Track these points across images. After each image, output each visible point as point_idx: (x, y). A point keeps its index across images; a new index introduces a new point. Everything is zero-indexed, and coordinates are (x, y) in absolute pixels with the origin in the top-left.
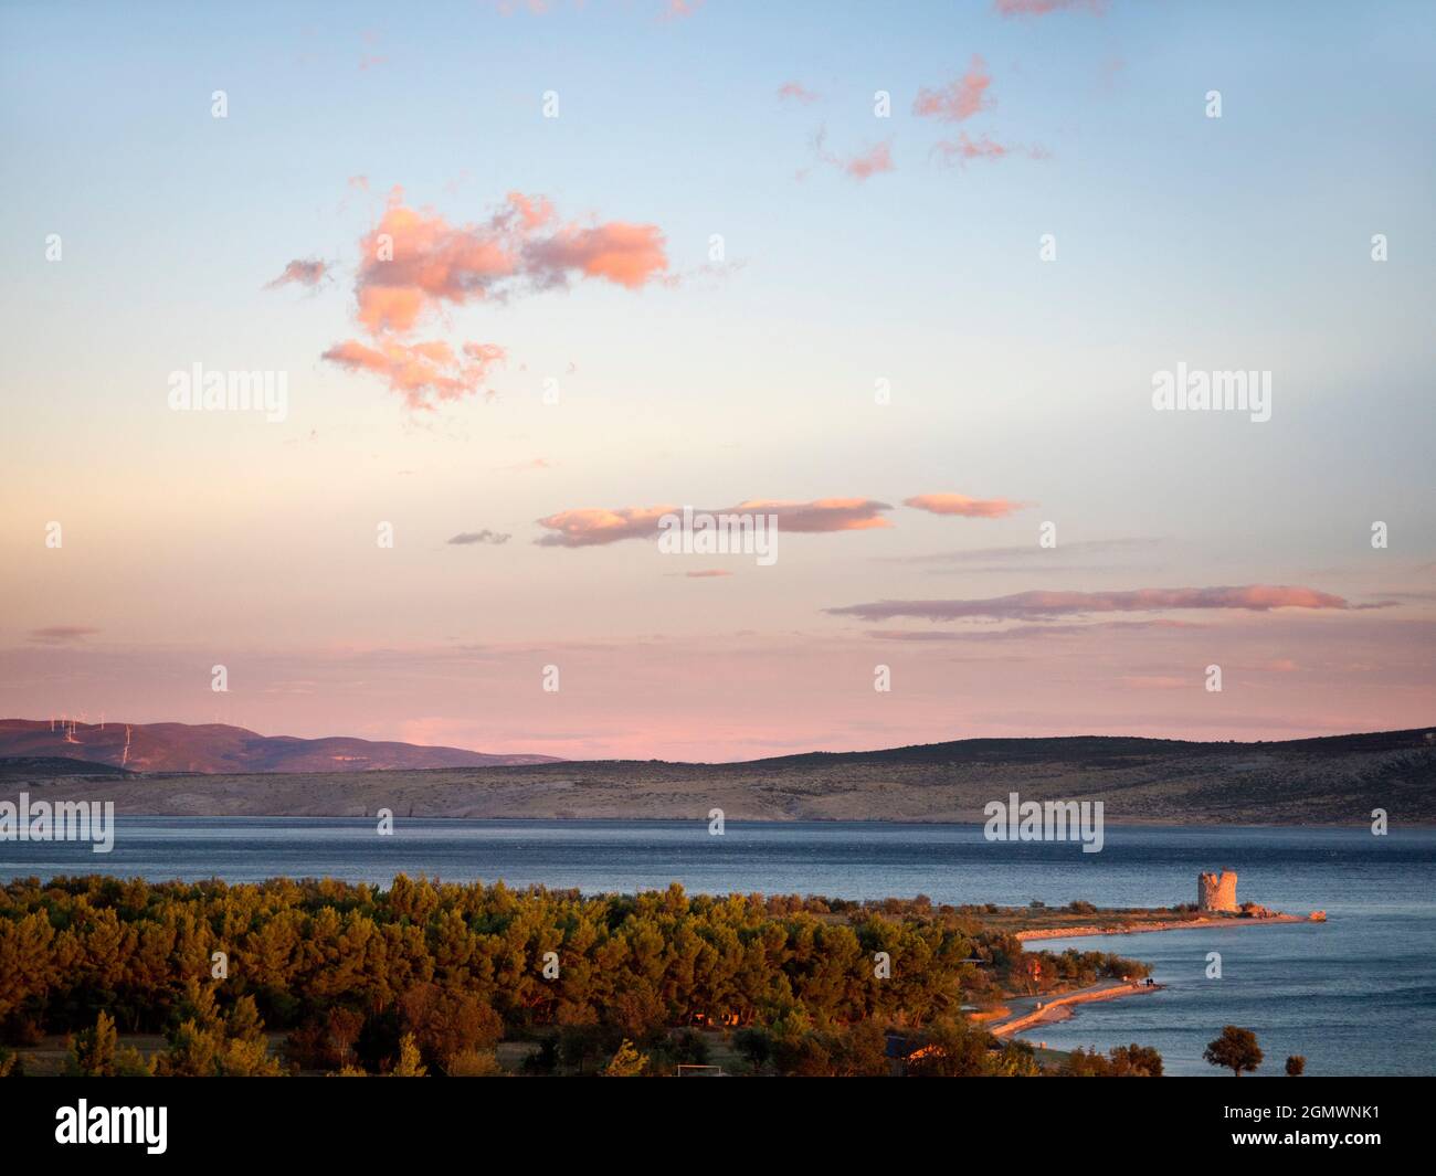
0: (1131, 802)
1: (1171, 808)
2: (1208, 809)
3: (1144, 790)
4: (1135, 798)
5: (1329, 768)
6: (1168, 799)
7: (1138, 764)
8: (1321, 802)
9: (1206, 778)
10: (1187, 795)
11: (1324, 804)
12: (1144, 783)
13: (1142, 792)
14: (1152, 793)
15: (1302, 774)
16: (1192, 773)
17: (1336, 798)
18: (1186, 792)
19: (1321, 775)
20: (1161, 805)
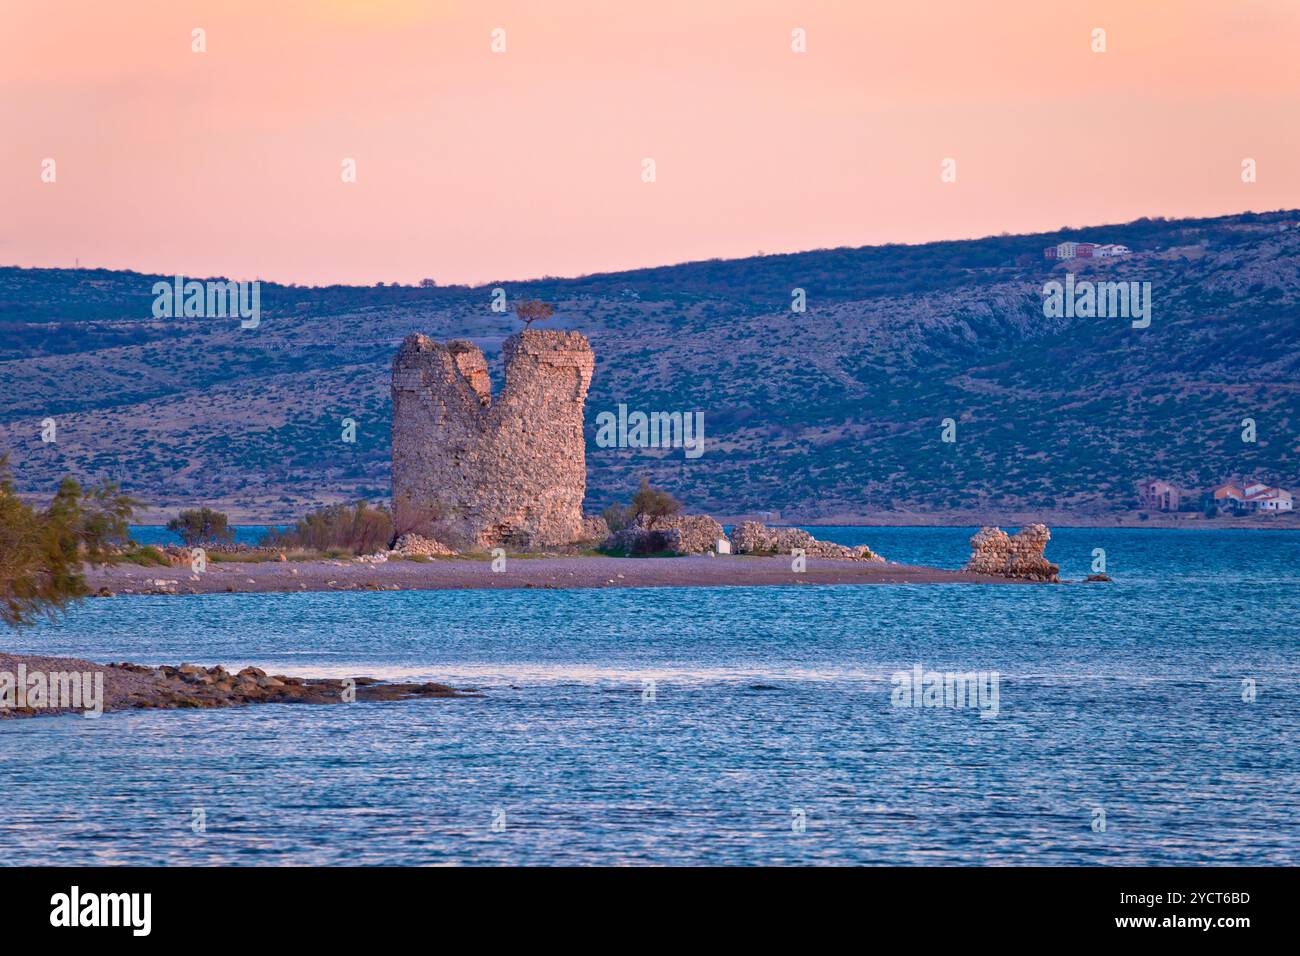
0: (91, 455)
1: (231, 474)
2: (353, 474)
3: (139, 418)
4: (106, 444)
5: (749, 345)
6: (222, 445)
7: (116, 340)
8: (728, 447)
9: (350, 378)
10: (286, 430)
11: (737, 455)
12: (137, 399)
13: (131, 423)
14: (171, 425)
15: (662, 363)
16: (298, 365)
17: (775, 435)
18: (278, 422)
19: (724, 365)
20: (195, 465)
